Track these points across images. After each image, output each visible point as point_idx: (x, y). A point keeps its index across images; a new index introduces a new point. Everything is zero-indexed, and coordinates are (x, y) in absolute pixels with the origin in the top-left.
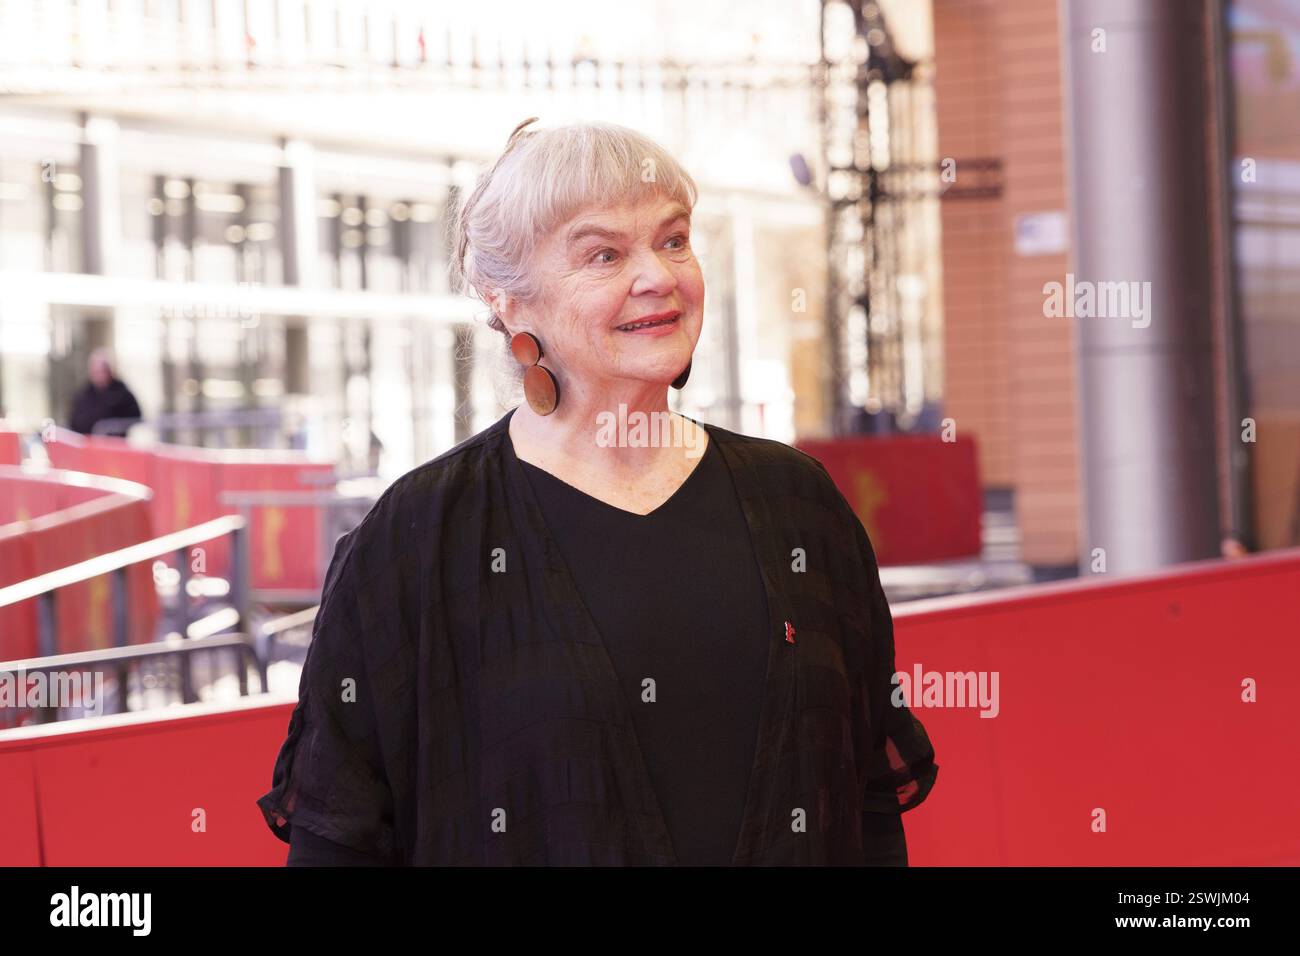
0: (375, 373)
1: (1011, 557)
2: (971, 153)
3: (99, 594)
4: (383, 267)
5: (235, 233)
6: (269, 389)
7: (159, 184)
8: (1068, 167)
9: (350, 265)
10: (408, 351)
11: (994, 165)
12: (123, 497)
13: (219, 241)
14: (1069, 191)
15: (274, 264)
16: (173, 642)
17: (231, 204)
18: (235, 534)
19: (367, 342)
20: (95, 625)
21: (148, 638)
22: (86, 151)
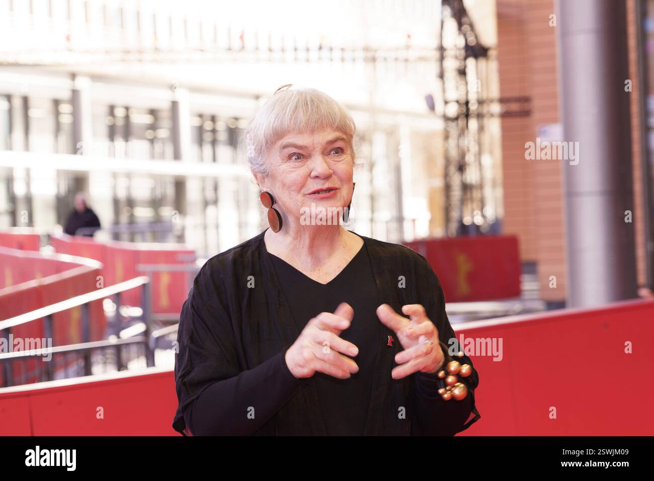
0: (220, 204)
1: (535, 297)
2: (516, 94)
3: (76, 316)
4: (224, 151)
5: (149, 134)
6: (167, 212)
7: (112, 109)
8: (560, 102)
9: (207, 149)
10: (237, 193)
11: (526, 100)
12: (89, 267)
13: (142, 137)
14: (560, 114)
15: (169, 150)
16: (112, 340)
17: (148, 119)
18: (144, 286)
19: (216, 188)
20: (74, 331)
21: (100, 338)
22: (75, 93)
